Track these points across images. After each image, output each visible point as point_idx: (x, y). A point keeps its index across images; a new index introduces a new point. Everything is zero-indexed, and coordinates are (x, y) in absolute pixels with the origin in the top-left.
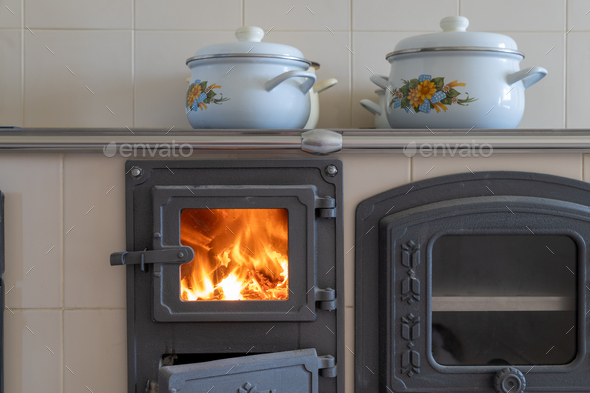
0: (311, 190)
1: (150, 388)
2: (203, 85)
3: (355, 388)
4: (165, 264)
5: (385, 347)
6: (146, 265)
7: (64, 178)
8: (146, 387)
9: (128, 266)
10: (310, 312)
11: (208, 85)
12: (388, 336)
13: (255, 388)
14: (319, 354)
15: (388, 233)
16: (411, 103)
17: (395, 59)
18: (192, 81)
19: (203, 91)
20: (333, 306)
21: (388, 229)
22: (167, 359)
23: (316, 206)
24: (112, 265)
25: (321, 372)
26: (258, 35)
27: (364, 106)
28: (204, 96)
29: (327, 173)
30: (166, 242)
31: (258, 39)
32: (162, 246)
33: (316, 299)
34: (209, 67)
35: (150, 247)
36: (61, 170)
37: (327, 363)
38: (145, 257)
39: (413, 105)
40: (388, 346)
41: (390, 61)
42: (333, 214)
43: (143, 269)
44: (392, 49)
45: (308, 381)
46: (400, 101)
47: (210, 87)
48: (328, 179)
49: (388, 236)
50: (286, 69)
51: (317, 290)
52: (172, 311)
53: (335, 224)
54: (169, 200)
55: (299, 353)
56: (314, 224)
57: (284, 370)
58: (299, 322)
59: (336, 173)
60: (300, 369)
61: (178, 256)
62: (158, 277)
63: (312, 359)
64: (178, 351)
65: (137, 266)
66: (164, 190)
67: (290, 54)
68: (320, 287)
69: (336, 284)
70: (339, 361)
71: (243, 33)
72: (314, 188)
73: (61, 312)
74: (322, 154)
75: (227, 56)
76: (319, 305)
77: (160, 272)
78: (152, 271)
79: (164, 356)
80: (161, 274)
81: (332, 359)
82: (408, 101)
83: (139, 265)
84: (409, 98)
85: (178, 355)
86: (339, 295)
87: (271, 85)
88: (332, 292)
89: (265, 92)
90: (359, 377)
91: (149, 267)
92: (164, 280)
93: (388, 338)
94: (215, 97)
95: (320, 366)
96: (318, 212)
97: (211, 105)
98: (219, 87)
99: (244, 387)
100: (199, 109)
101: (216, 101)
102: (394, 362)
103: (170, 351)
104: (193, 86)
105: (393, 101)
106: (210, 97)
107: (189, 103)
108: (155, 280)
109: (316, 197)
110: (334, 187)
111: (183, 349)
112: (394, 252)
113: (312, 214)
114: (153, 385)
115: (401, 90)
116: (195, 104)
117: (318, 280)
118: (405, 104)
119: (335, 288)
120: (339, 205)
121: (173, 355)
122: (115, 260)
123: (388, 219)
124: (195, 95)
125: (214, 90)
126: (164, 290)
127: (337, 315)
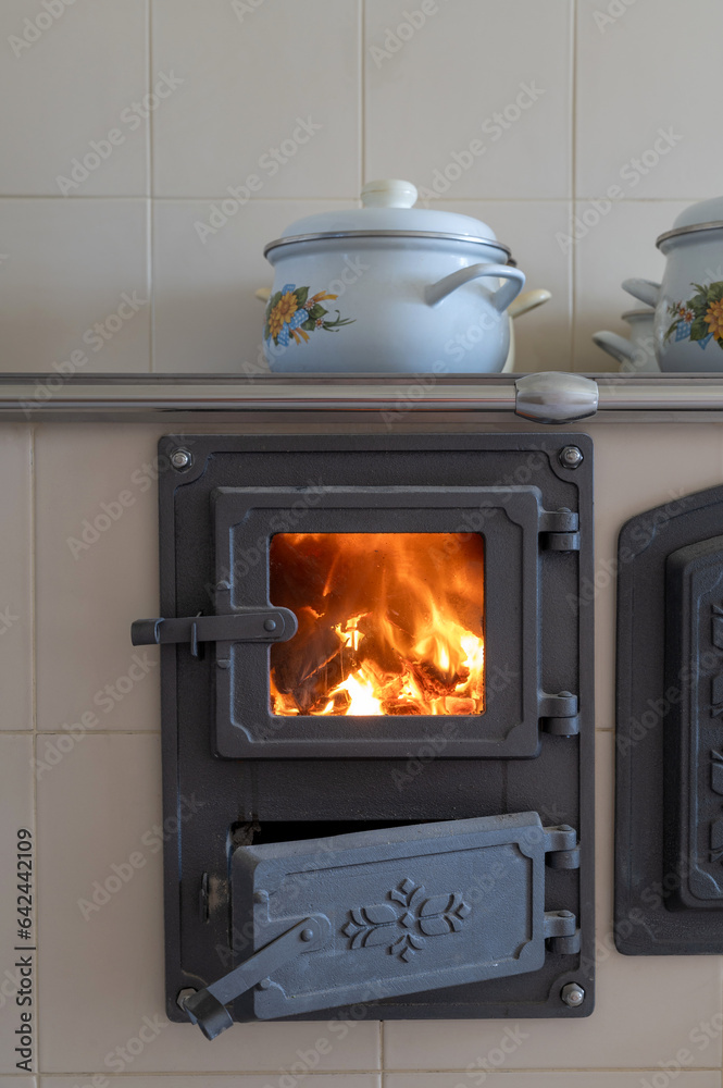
0: (531, 496)
1: (208, 890)
2: (300, 294)
3: (615, 891)
4: (238, 642)
5: (678, 810)
6: (201, 645)
7: (35, 472)
8: (200, 886)
9: (164, 647)
10: (527, 740)
11: (311, 295)
12: (684, 788)
13: (422, 890)
14: (546, 824)
15: (686, 581)
16: (711, 329)
17: (677, 245)
18: (278, 288)
19: (300, 305)
20: (574, 726)
21: (686, 573)
22: (240, 833)
23: (540, 527)
24: (134, 644)
25: (550, 858)
26: (405, 196)
27: (600, 343)
28: (303, 316)
29: (562, 462)
30: (240, 600)
31: (407, 205)
32: (234, 607)
33: (541, 712)
34: (312, 258)
35: (209, 610)
36: (30, 456)
37: (561, 840)
38: (201, 628)
39: (714, 333)
40: (684, 808)
41: (665, 251)
42: (575, 543)
43: (195, 652)
44: (668, 226)
45: (523, 876)
46: (686, 326)
47: (316, 299)
48: (563, 473)
49: (686, 589)
50: (464, 262)
51: (541, 695)
52: (254, 736)
53: (578, 564)
54: (248, 515)
55: (506, 821)
56: (536, 563)
57: (479, 853)
58: (505, 759)
59: (581, 462)
60: (509, 852)
61: (266, 627)
62: (226, 669)
63: (533, 832)
64: (264, 816)
65: (181, 648)
66: (236, 495)
67: (472, 231)
68: (546, 690)
69: (580, 683)
70: (584, 838)
71: (375, 193)
72: (537, 491)
73: (30, 738)
74: (555, 422)
75: (347, 236)
76: (546, 725)
77: (229, 660)
78: (213, 658)
79: (235, 827)
80: (231, 663)
81: (572, 833)
82: (705, 325)
83: (188, 645)
84: (707, 319)
85: (263, 824)
86: (585, 708)
87: (436, 293)
88: (572, 700)
89: (424, 308)
90: (624, 869)
91: (207, 649)
92: (237, 675)
93: (684, 793)
94: (326, 318)
95: (549, 847)
96: (545, 540)
97: (318, 333)
98: (333, 297)
99: (401, 889)
100: (292, 341)
101: (327, 325)
102: (696, 837)
103: (249, 816)
104: (279, 296)
105: (673, 328)
106: (314, 317)
107: (271, 332)
108: (220, 674)
109: (541, 510)
110: (575, 489)
111: (273, 811)
112: (697, 620)
113: (532, 543)
114: (215, 882)
115: (690, 305)
116: (283, 333)
117: (544, 676)
118: (700, 332)
119: (577, 691)
120: (586, 527)
121: (252, 824)
122: (140, 634)
123: (684, 554)
124: (284, 314)
125: (321, 303)
126: (237, 695)
127: (579, 746)
